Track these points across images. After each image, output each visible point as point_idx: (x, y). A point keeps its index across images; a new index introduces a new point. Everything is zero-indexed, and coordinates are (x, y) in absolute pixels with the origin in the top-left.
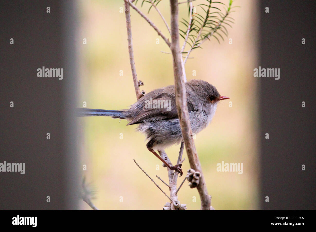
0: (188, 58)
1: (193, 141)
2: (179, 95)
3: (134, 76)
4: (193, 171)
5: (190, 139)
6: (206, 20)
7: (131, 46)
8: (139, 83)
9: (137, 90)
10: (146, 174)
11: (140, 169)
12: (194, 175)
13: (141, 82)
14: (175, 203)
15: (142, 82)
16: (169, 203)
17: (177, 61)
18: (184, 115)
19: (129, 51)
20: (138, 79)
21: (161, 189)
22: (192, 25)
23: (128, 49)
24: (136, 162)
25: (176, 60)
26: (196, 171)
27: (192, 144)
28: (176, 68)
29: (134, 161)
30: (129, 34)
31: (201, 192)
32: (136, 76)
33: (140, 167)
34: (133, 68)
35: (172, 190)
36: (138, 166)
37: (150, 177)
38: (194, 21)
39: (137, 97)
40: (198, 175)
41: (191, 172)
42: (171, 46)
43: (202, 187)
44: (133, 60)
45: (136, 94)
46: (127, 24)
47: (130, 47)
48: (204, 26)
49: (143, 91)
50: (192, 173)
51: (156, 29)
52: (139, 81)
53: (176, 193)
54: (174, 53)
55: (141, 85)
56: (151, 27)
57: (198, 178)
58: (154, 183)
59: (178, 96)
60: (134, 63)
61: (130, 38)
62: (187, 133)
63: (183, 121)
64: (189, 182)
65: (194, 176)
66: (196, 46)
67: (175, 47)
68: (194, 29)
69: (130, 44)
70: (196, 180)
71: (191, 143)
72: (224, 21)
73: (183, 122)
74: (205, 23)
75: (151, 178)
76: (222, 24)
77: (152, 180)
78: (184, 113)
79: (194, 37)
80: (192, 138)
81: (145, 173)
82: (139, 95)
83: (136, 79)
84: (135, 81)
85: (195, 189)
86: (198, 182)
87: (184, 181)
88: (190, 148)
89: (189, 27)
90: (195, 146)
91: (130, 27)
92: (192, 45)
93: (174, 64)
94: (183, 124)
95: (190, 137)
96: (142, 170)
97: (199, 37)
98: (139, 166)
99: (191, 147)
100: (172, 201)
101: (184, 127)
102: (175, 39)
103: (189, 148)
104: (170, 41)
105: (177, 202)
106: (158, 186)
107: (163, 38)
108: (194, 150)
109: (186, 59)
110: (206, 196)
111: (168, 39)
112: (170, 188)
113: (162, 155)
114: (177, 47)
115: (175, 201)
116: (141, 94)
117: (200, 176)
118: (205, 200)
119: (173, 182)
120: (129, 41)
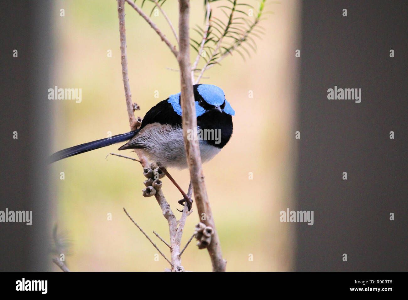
0: (201, 77)
1: (204, 185)
2: (188, 122)
3: (128, 97)
4: (202, 225)
5: (201, 183)
6: (228, 28)
7: (125, 56)
8: (134, 107)
9: (132, 116)
10: (140, 228)
11: (132, 221)
12: (205, 231)
13: (137, 105)
14: (178, 269)
15: (139, 105)
16: (169, 269)
17: (186, 76)
18: (193, 150)
19: (122, 63)
20: (133, 102)
21: (160, 250)
22: (208, 33)
23: (120, 61)
24: (126, 212)
25: (184, 75)
26: (207, 226)
27: (203, 189)
28: (184, 86)
29: (125, 210)
30: (122, 40)
31: (213, 254)
32: (130, 97)
33: (131, 219)
34: (126, 86)
35: (173, 251)
36: (129, 217)
37: (144, 232)
38: (212, 28)
39: (130, 126)
40: (209, 231)
41: (200, 226)
42: (178, 56)
43: (214, 248)
44: (126, 75)
45: (130, 122)
46: (120, 27)
47: (123, 58)
48: (224, 35)
49: (138, 117)
50: (201, 228)
51: (158, 33)
52: (134, 104)
53: (180, 256)
54: (182, 65)
55: (137, 110)
56: (152, 29)
57: (209, 235)
58: (151, 241)
59: (186, 124)
60: (128, 80)
61: (123, 45)
62: (196, 174)
63: (191, 157)
64: (197, 240)
65: (205, 233)
66: (212, 62)
67: (183, 58)
68: (211, 39)
69: (123, 54)
70: (207, 237)
71: (201, 188)
72: (252, 31)
73: (191, 159)
74: (226, 31)
75: (146, 234)
76: (249, 35)
77: (147, 237)
78: (193, 146)
79: (211, 49)
80: (203, 182)
81: (138, 227)
82: (133, 122)
83: (130, 102)
84: (128, 104)
85: (205, 251)
86: (209, 241)
87: (191, 239)
88: (200, 195)
89: (205, 36)
90: (206, 192)
91: (124, 31)
92: (208, 60)
93: (182, 81)
94: (192, 162)
95: (200, 180)
96: (134, 223)
97: (217, 49)
98: (131, 217)
99: (202, 193)
100: (174, 267)
101: (193, 166)
102: (184, 47)
103: (198, 195)
104: (178, 49)
105: (180, 267)
106: (155, 246)
107: (168, 44)
108: (206, 197)
109: (199, 78)
110: (220, 260)
111: (175, 47)
112: (171, 249)
113: (162, 205)
114: (186, 57)
115: (178, 267)
116: (136, 122)
117: (213, 232)
118: (219, 265)
119: (175, 241)
120: (122, 49)
